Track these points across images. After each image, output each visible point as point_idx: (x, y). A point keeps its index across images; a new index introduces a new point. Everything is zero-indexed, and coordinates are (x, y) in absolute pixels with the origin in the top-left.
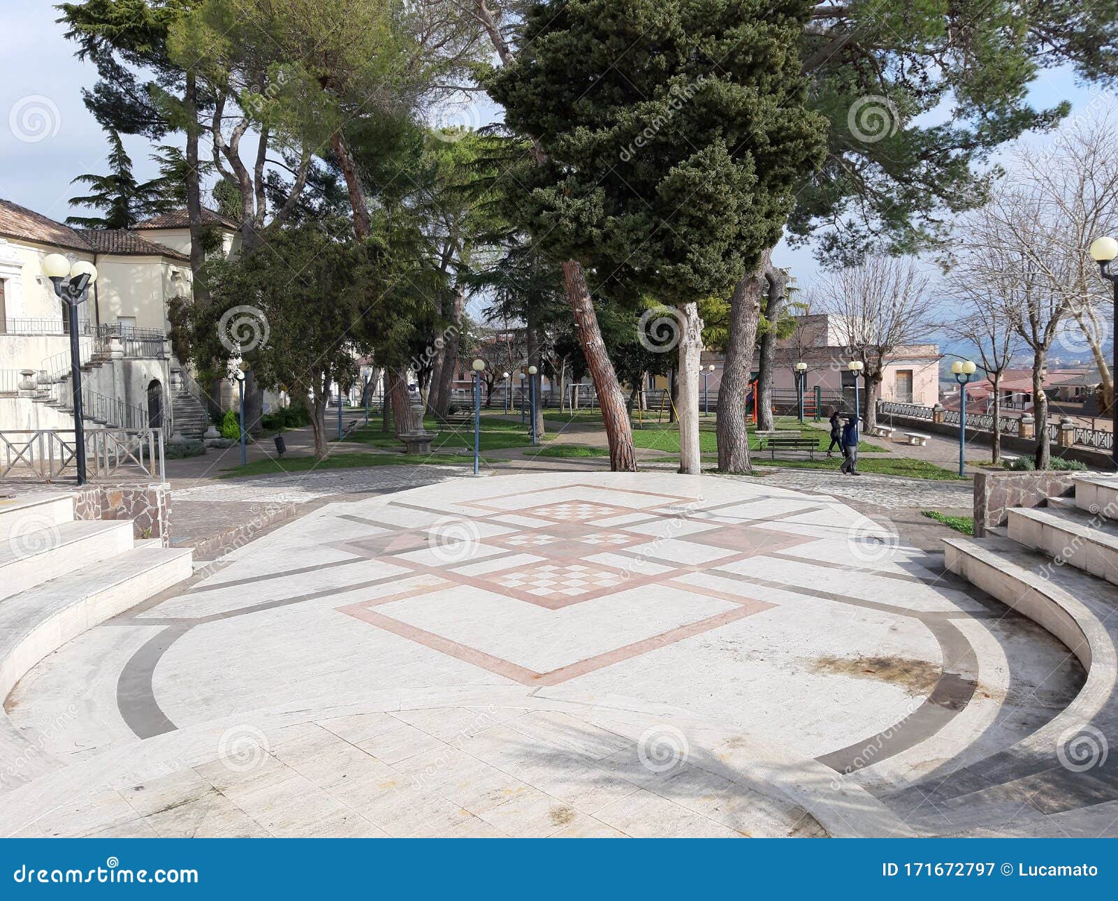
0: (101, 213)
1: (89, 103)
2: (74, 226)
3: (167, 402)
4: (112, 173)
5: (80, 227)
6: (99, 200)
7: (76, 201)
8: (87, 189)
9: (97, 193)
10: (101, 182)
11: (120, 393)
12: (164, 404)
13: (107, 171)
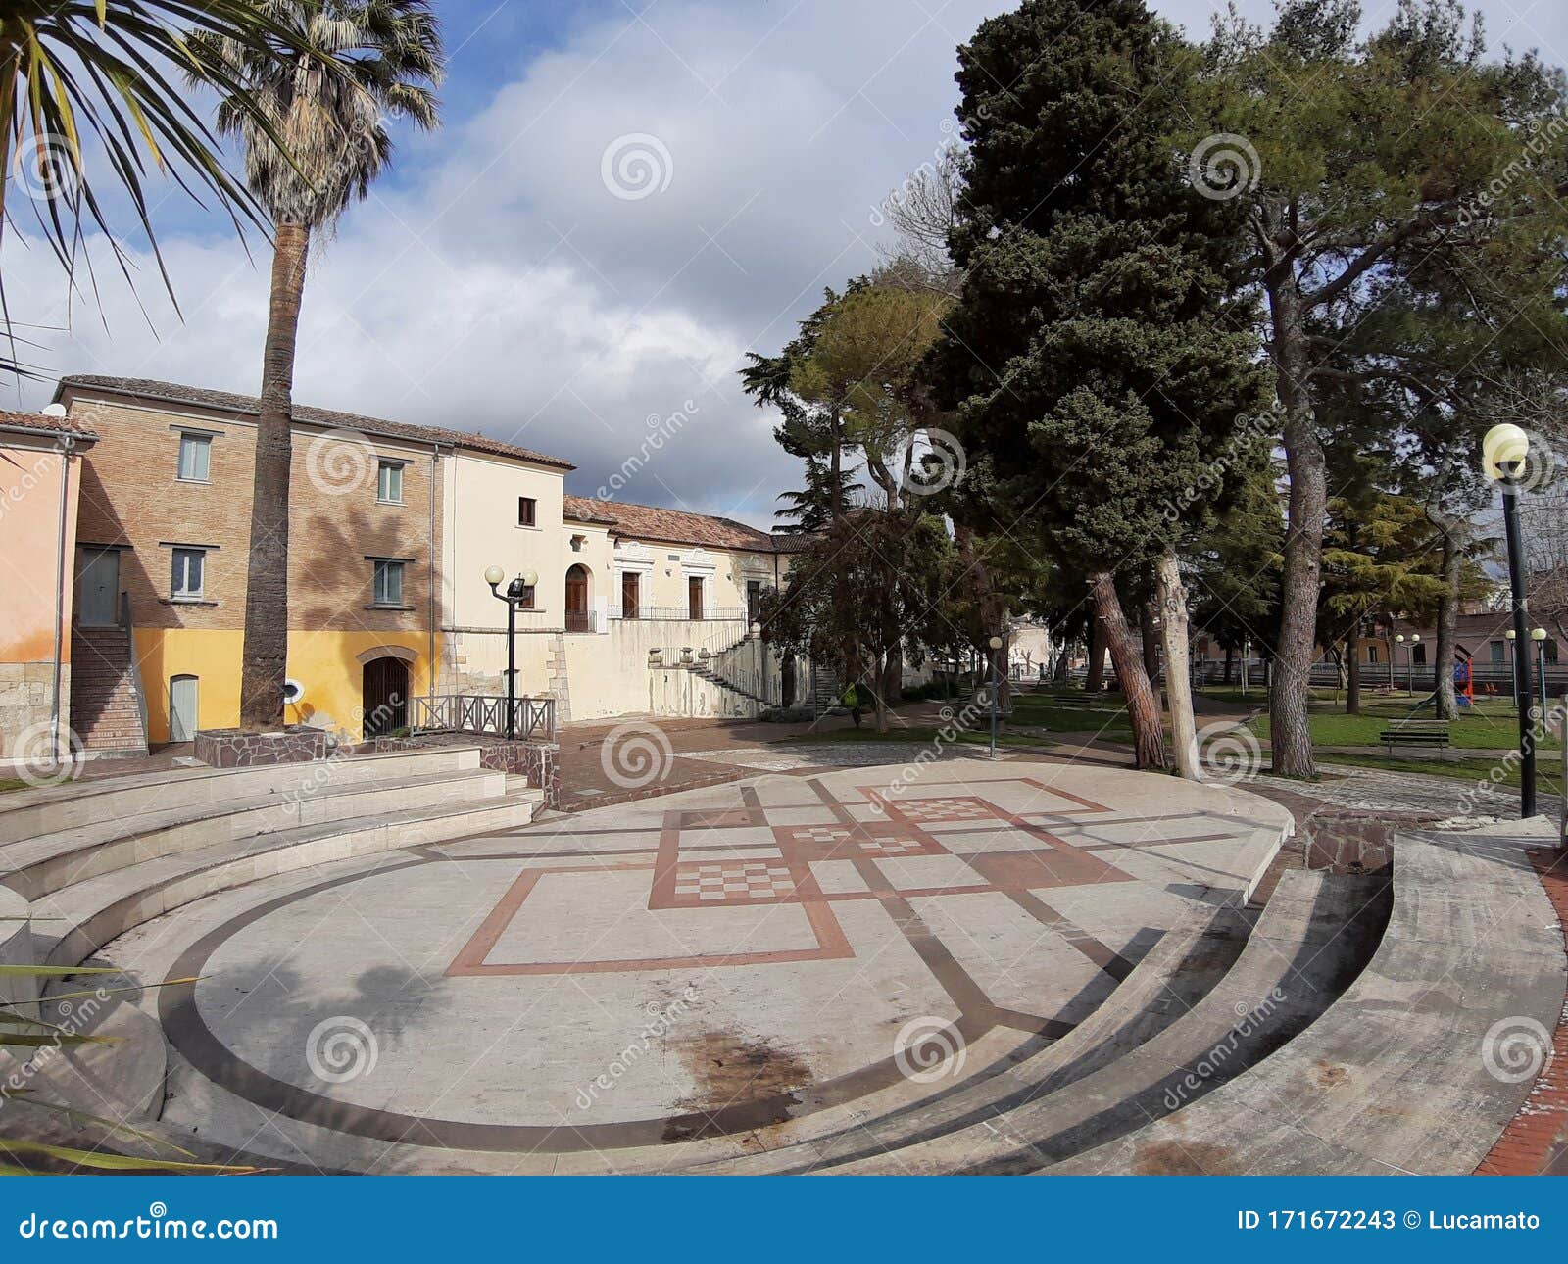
0: (797, 520)
1: (778, 437)
2: (777, 533)
3: (801, 676)
4: (809, 488)
5: (782, 533)
6: (795, 511)
7: (779, 513)
8: (790, 503)
9: (798, 505)
10: (800, 497)
11: (758, 666)
12: (798, 676)
13: (804, 487)
